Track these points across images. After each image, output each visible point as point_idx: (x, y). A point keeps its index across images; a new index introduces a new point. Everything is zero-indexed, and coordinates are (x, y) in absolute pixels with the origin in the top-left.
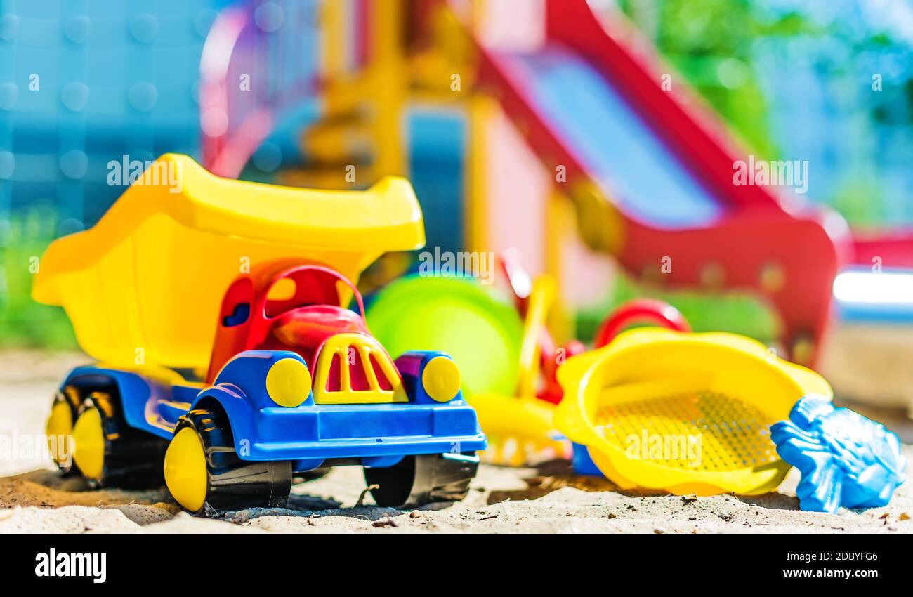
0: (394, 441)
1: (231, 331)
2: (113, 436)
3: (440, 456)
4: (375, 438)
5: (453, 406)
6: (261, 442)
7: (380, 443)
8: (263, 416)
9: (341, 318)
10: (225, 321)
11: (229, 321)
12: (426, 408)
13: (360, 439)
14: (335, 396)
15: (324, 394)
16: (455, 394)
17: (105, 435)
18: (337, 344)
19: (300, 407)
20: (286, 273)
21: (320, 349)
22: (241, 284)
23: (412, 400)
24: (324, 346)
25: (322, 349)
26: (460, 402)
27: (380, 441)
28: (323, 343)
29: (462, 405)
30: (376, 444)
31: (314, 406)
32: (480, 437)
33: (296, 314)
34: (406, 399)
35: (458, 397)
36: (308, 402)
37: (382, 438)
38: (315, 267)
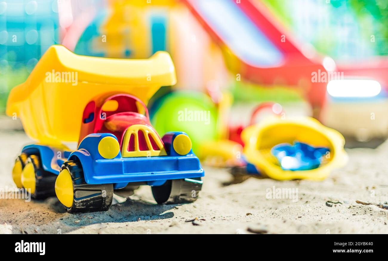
0: (160, 173)
1: (87, 125)
2: (40, 177)
3: (184, 180)
4: (151, 172)
5: (189, 157)
6: (96, 175)
7: (153, 175)
8: (97, 164)
9: (137, 118)
10: (85, 121)
11: (87, 120)
12: (175, 158)
13: (143, 173)
14: (132, 154)
15: (127, 153)
16: (189, 151)
17: (36, 177)
18: (133, 130)
19: (115, 159)
20: (111, 98)
21: (125, 132)
22: (91, 104)
23: (169, 154)
24: (127, 130)
25: (126, 132)
26: (192, 155)
27: (153, 173)
28: (126, 129)
29: (193, 156)
30: (151, 175)
31: (121, 158)
32: (201, 171)
33: (115, 116)
34: (166, 154)
35: (190, 153)
36: (118, 156)
37: (154, 172)
38: (124, 95)
